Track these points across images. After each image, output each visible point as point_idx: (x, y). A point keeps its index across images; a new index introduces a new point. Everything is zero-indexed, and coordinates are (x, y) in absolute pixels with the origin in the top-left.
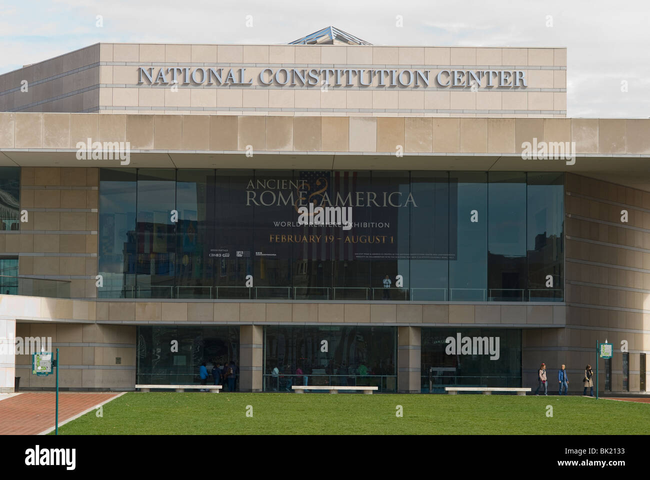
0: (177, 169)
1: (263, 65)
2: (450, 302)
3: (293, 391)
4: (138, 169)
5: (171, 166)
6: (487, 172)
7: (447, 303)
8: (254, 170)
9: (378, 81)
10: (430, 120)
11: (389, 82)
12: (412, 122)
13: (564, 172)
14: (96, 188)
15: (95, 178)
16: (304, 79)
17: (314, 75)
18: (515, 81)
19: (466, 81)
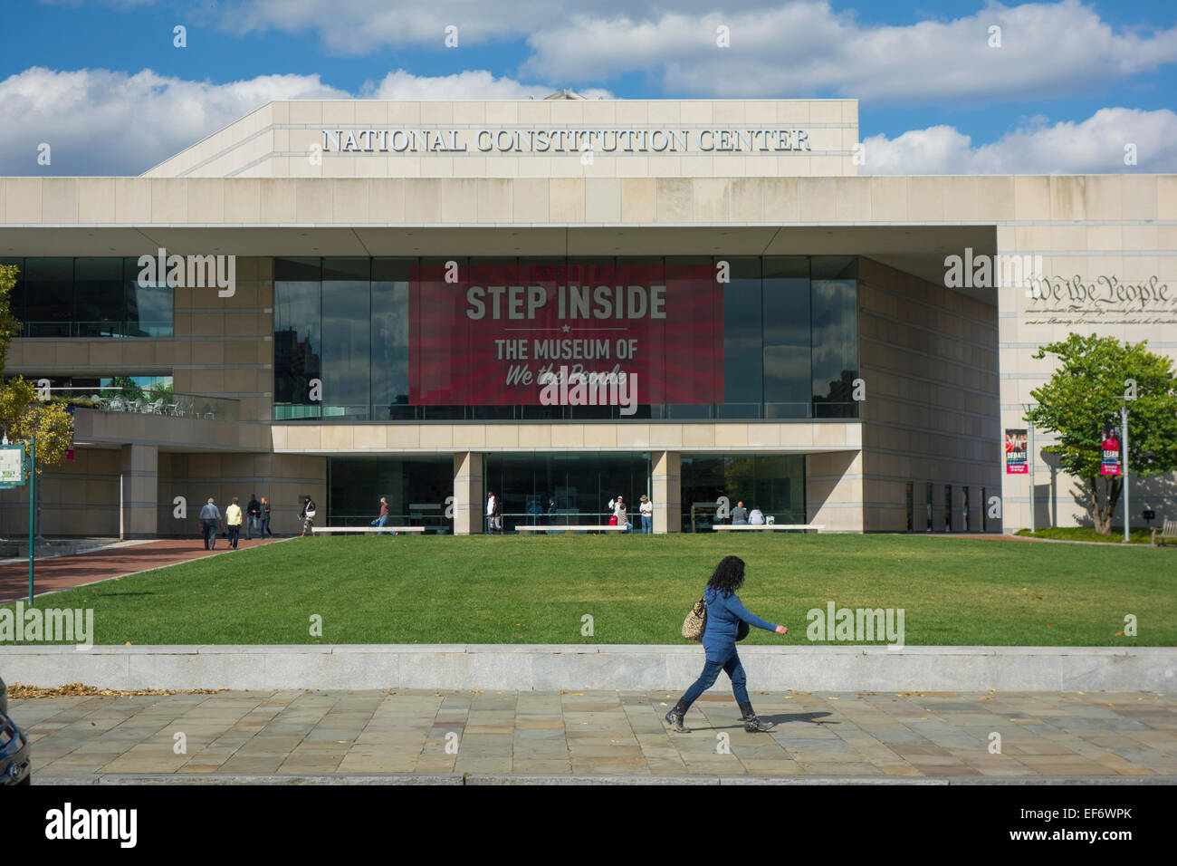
0: (371, 258)
1: (479, 126)
2: (716, 420)
3: (517, 532)
4: (322, 258)
5: (365, 254)
6: (761, 257)
7: (713, 420)
9: (623, 143)
10: (689, 180)
11: (637, 145)
12: (665, 184)
13: (857, 257)
14: (271, 282)
15: (268, 270)
16: (529, 144)
17: (543, 138)
18: (793, 141)
19: (733, 141)
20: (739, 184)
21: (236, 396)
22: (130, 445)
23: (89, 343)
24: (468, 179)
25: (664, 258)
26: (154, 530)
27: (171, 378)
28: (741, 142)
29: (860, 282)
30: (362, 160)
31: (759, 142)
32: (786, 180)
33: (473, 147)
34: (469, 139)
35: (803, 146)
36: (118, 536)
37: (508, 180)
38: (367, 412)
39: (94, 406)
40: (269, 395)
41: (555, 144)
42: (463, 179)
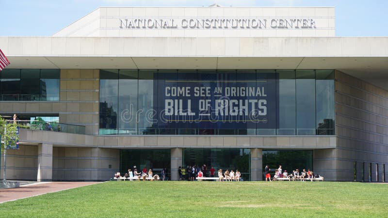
0: (139, 70)
1: (182, 18)
2: (277, 136)
3: (197, 180)
4: (119, 70)
5: (136, 68)
6: (295, 70)
7: (276, 136)
8: (178, 70)
9: (240, 25)
10: (267, 38)
11: (246, 25)
12: (257, 40)
13: (334, 70)
14: (98, 79)
15: (97, 74)
16: (202, 24)
17: (208, 22)
18: (309, 24)
19: (284, 24)
20: (288, 39)
21: (84, 124)
22: (42, 143)
23: (26, 103)
24: (178, 38)
25: (256, 70)
26: (51, 178)
27: (58, 117)
28: (288, 25)
29: (336, 80)
30: (135, 31)
31: (295, 24)
32: (307, 38)
33: (180, 26)
34: (178, 23)
35: (313, 26)
36: (36, 180)
37: (194, 38)
38: (136, 132)
39: (28, 128)
40: (97, 124)
41: (213, 25)
42: (176, 38)
